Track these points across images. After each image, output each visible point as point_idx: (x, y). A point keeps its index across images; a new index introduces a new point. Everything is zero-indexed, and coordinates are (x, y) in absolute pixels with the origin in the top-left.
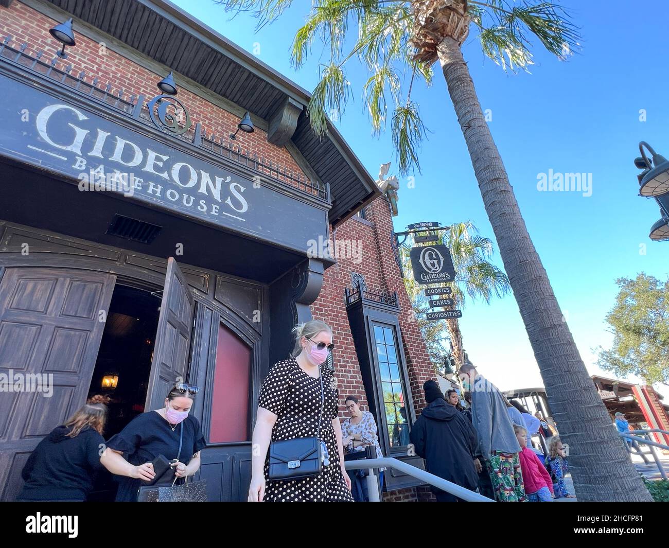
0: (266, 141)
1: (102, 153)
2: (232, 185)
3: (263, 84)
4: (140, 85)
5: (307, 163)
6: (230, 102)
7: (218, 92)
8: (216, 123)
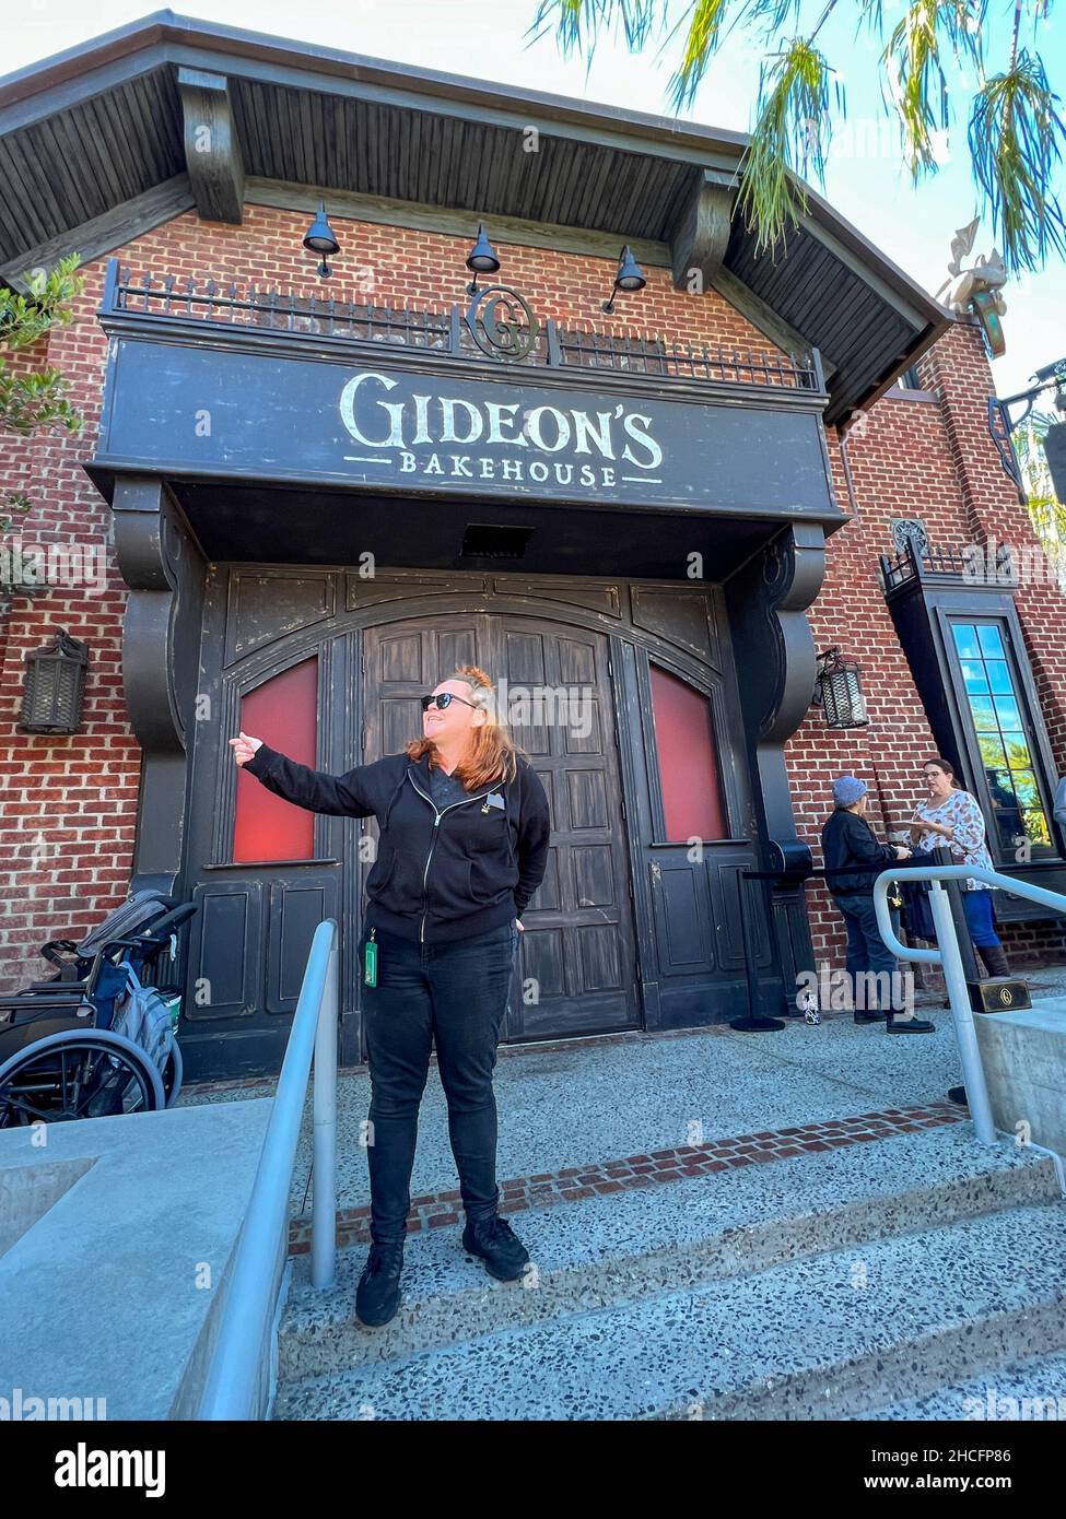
0: (672, 288)
1: (430, 435)
2: (628, 420)
3: (647, 163)
4: (440, 273)
5: (765, 305)
6: (590, 233)
7: (563, 219)
8: (573, 291)
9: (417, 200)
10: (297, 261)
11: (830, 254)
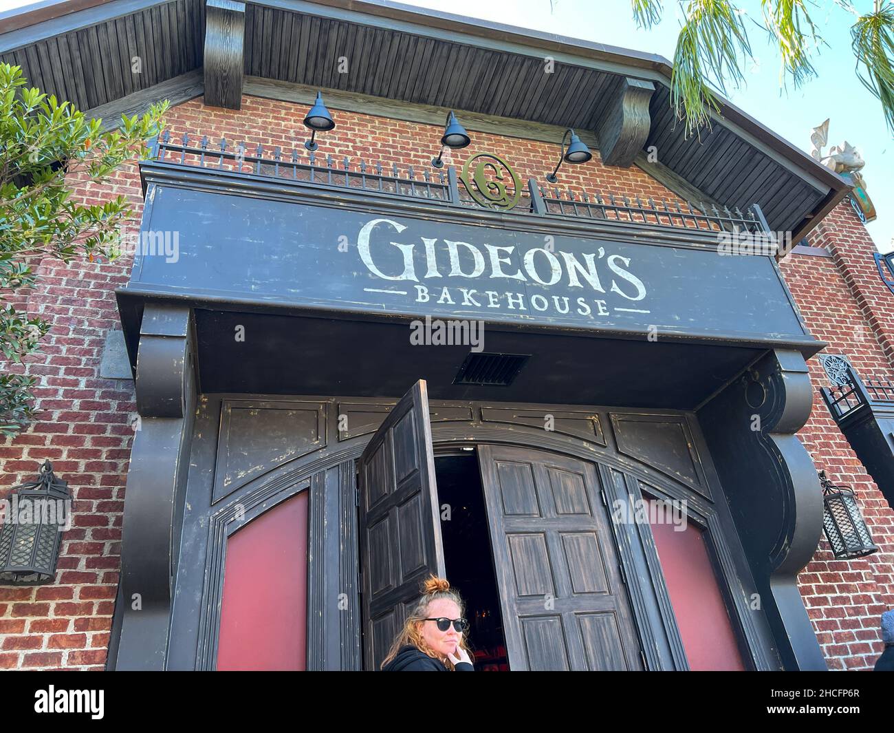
0: (602, 164)
1: (438, 270)
2: (611, 259)
4: (408, 149)
5: (680, 178)
6: (528, 122)
7: (507, 114)
8: (520, 165)
9: (387, 96)
10: (287, 137)
11: (737, 137)
